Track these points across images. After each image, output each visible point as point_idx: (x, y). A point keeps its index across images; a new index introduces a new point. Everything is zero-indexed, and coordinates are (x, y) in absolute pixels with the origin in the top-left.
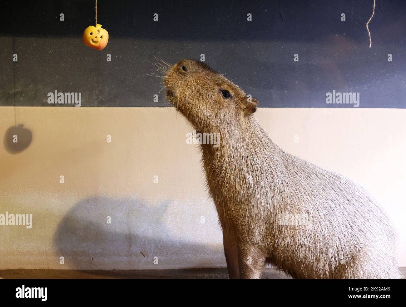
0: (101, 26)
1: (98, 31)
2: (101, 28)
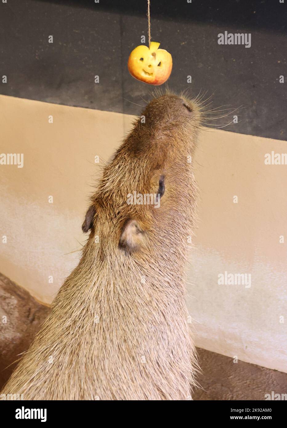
0: (158, 44)
1: (154, 55)
2: (158, 49)
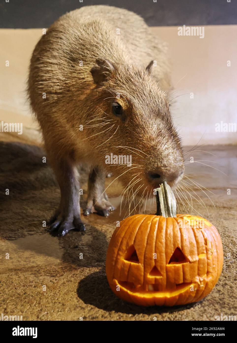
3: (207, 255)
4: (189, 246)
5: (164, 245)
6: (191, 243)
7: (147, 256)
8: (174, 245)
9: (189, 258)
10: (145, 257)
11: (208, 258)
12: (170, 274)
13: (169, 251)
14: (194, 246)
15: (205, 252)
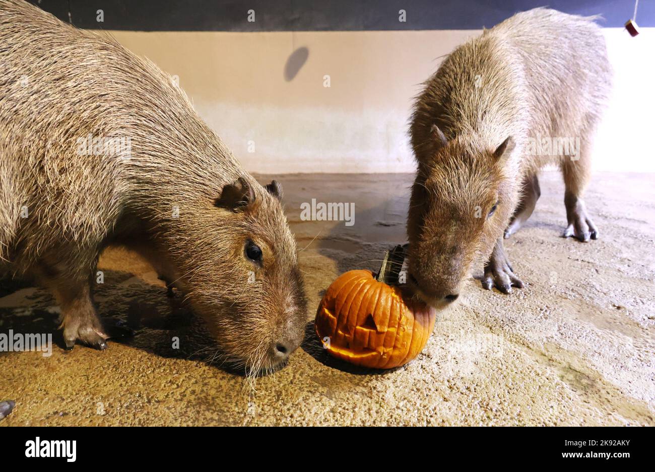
3: (397, 330)
4: (381, 315)
5: (359, 308)
6: (384, 314)
7: (342, 313)
8: (367, 311)
9: (378, 327)
10: (340, 314)
11: (398, 333)
12: (357, 336)
13: (361, 315)
14: (386, 318)
15: (397, 326)
